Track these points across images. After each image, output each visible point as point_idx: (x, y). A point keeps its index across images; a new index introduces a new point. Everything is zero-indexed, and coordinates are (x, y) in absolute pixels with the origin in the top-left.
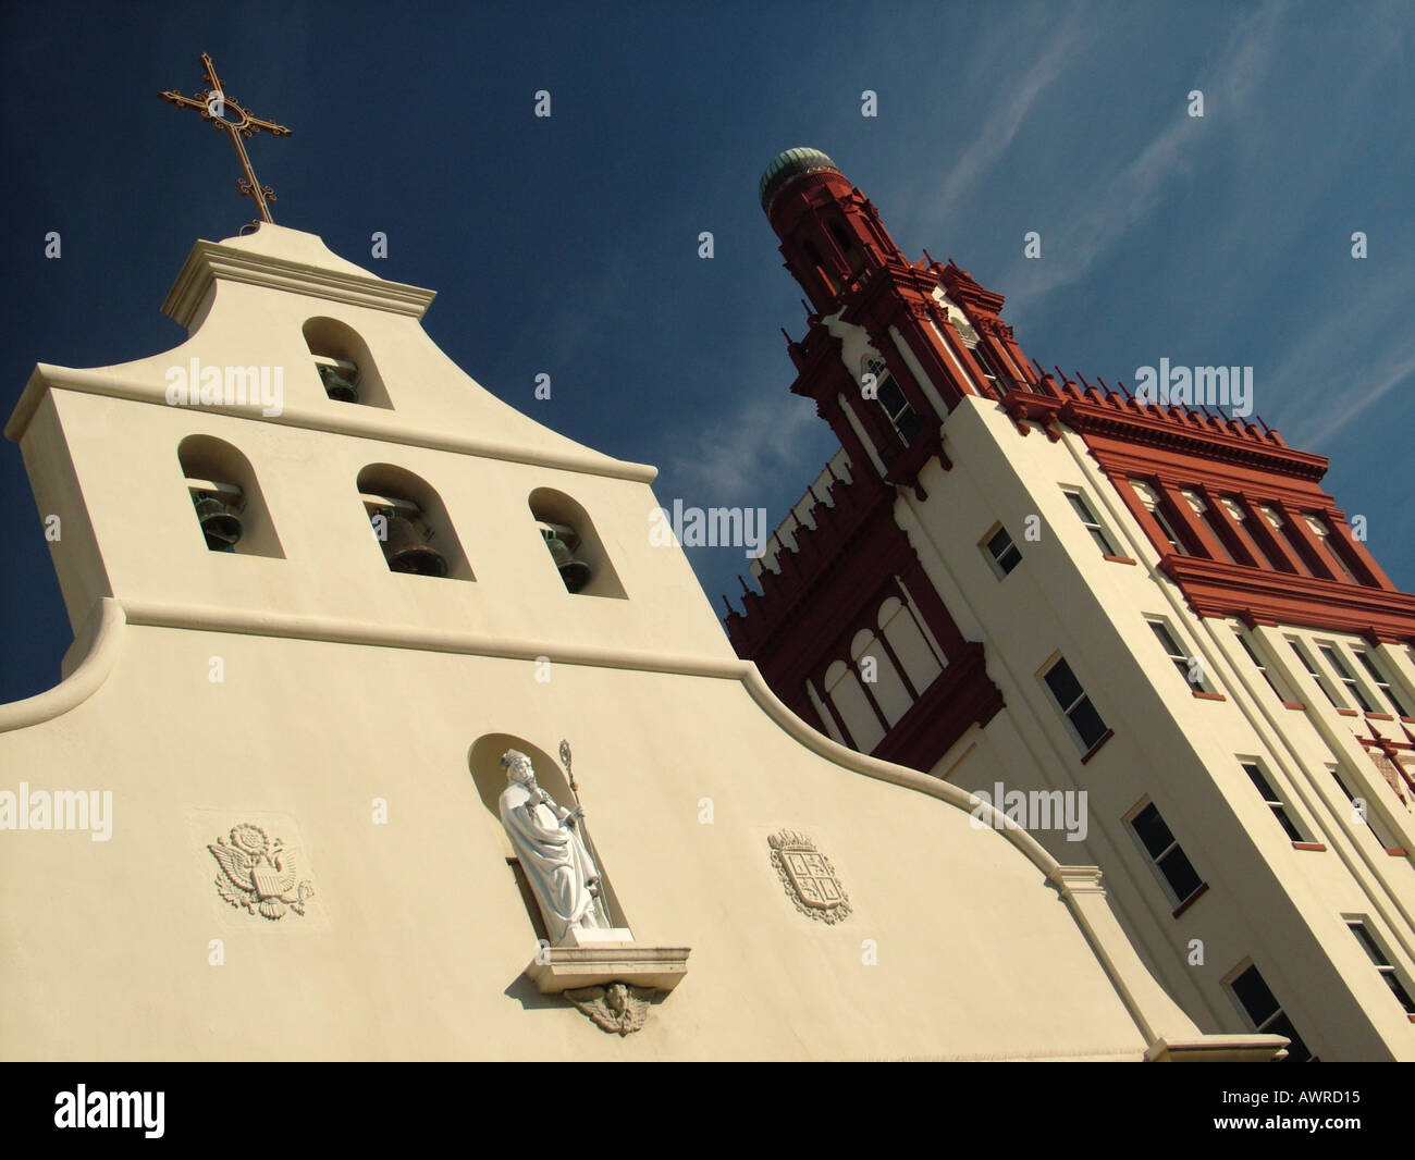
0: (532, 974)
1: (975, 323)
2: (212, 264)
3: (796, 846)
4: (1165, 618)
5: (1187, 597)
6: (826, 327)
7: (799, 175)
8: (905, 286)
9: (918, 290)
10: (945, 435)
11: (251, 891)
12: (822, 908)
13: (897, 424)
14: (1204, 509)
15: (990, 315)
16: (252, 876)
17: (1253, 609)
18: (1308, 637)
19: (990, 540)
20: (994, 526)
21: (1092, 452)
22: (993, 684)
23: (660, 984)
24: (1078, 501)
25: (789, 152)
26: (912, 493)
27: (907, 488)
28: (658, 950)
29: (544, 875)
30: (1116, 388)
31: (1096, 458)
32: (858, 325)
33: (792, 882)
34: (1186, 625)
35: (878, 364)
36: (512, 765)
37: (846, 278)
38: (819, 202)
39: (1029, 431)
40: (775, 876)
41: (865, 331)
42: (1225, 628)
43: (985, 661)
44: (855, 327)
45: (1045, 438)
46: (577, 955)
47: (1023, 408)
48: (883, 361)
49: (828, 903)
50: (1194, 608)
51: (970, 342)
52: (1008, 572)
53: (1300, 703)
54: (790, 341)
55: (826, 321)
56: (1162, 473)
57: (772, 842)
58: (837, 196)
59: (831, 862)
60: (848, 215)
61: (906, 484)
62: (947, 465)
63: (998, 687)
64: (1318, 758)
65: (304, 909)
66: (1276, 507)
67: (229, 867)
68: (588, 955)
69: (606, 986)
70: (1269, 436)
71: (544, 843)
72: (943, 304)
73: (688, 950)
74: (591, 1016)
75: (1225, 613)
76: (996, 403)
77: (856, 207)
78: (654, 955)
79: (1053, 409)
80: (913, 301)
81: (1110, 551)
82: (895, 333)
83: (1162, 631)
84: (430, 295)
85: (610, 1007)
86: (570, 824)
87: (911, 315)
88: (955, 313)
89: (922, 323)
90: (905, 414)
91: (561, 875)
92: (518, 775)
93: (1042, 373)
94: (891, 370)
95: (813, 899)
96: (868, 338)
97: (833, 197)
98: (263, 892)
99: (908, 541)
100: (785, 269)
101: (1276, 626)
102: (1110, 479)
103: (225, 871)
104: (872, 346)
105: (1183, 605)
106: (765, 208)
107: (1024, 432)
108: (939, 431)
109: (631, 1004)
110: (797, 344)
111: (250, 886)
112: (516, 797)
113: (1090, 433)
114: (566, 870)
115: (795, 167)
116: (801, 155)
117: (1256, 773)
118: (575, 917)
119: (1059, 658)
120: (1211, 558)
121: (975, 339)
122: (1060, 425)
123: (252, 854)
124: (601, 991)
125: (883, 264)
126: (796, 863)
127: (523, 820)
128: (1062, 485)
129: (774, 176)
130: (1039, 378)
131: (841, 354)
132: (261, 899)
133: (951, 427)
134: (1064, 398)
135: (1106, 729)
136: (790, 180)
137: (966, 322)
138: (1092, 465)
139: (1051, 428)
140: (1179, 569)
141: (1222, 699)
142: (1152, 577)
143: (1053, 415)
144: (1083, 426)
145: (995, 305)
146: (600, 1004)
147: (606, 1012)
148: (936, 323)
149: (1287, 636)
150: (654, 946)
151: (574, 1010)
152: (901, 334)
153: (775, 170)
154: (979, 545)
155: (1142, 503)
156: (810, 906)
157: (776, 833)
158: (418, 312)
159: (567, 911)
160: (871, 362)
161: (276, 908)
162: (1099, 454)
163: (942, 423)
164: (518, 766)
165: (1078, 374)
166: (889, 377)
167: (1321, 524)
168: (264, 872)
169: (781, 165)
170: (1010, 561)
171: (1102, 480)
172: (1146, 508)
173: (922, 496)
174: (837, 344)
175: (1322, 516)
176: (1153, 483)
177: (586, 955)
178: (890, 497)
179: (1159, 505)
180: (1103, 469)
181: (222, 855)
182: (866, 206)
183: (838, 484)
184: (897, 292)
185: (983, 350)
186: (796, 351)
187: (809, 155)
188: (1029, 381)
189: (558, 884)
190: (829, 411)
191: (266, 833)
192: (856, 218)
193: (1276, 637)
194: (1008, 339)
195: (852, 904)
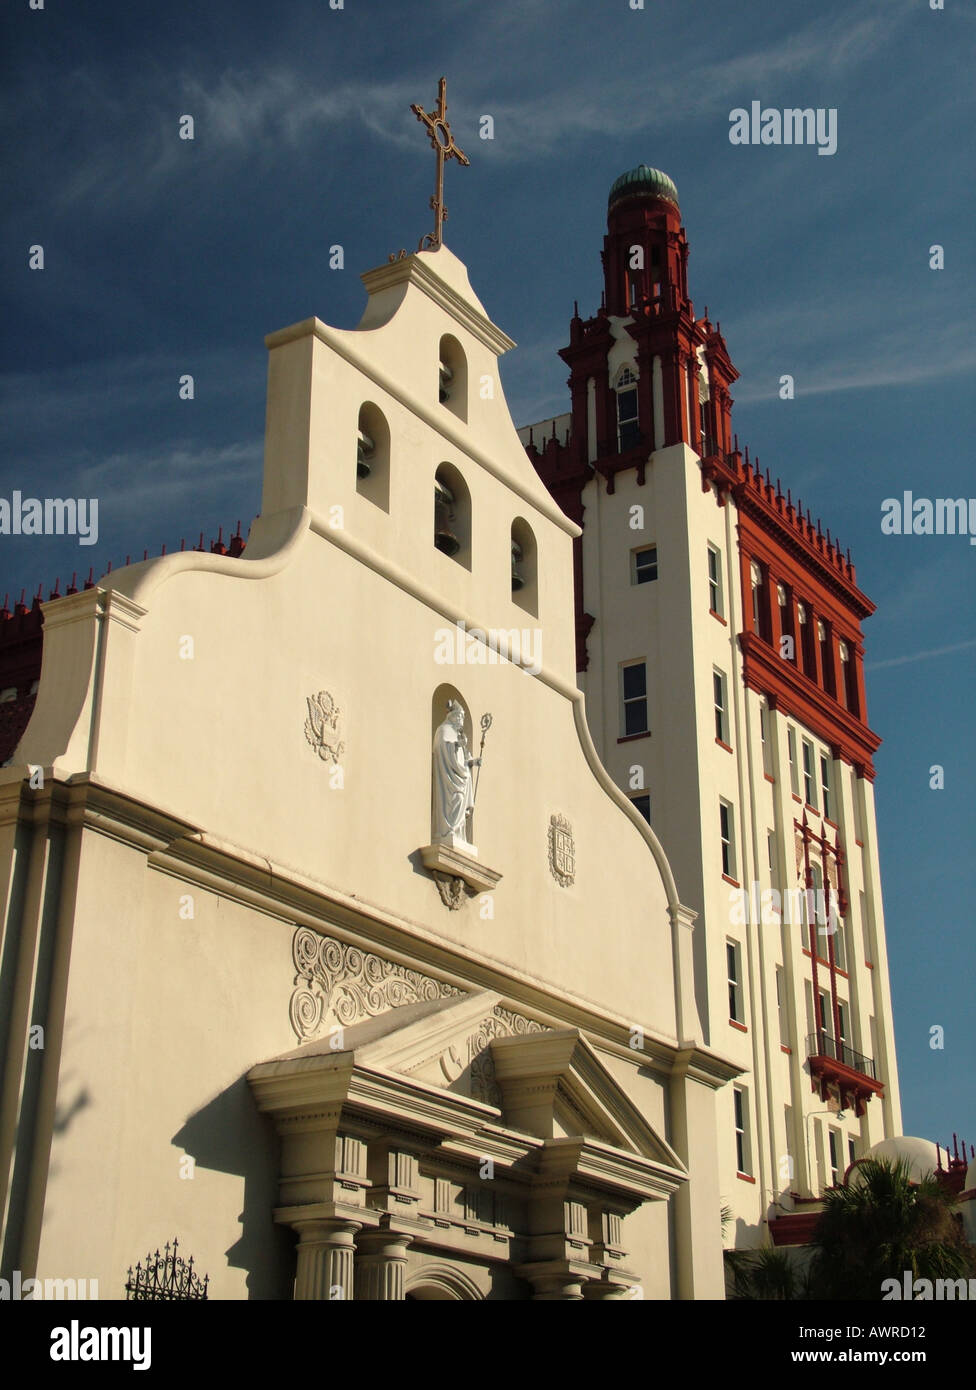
0: (424, 852)
1: (713, 386)
2: (413, 272)
3: (564, 829)
4: (725, 675)
5: (745, 668)
6: (610, 324)
7: (651, 194)
8: (683, 333)
9: (690, 340)
10: (652, 461)
11: (318, 737)
12: (562, 875)
13: (622, 427)
14: (784, 604)
15: (724, 383)
16: (322, 728)
17: (780, 697)
18: (801, 731)
19: (641, 550)
20: (650, 545)
21: (739, 527)
22: (586, 651)
23: (477, 887)
24: (713, 557)
25: (652, 170)
26: (605, 484)
27: (603, 478)
28: (489, 870)
29: (447, 791)
30: (775, 484)
31: (739, 533)
32: (634, 339)
33: (554, 851)
34: (735, 685)
35: (632, 375)
36: (454, 712)
37: (645, 299)
38: (653, 226)
39: (708, 490)
40: (546, 842)
41: (637, 347)
42: (757, 700)
43: (589, 632)
44: (630, 338)
45: (715, 499)
46: (453, 855)
47: (715, 473)
48: (637, 377)
49: (566, 873)
50: (745, 678)
51: (703, 398)
52: (640, 582)
53: (773, 778)
54: (576, 315)
55: (612, 319)
56: (774, 566)
57: (553, 819)
58: (669, 229)
59: (575, 846)
60: (669, 249)
61: (606, 476)
62: (641, 481)
63: (589, 655)
64: (765, 822)
65: (338, 760)
66: (827, 625)
67: (313, 716)
68: (457, 857)
69: (456, 877)
70: (849, 568)
71: (455, 772)
72: (701, 361)
73: (501, 876)
74: (440, 890)
75: (761, 690)
76: (698, 458)
77: (677, 244)
78: (485, 871)
79: (732, 483)
80: (683, 348)
81: (715, 610)
82: (657, 364)
83: (719, 682)
84: (512, 344)
85: (451, 890)
86: (470, 765)
87: (677, 359)
88: (704, 371)
89: (681, 368)
90: (630, 423)
91: (458, 798)
92: (454, 719)
93: (736, 448)
94: (638, 386)
95: (559, 867)
96: (637, 355)
97: (666, 229)
98: (325, 741)
99: (582, 513)
100: (600, 255)
101: (786, 716)
102: (740, 553)
103: (311, 719)
104: (637, 361)
105: (740, 671)
106: (611, 202)
107: (705, 489)
108: (649, 454)
109: (462, 894)
110: (580, 320)
111: (319, 734)
112: (450, 735)
113: (745, 511)
114: (461, 795)
115: (651, 186)
116: (660, 180)
117: (725, 813)
118: (455, 828)
119: (642, 662)
120: (772, 645)
121: (706, 397)
122: (730, 497)
123: (325, 713)
124: (452, 878)
125: (678, 310)
126: (560, 839)
127: (450, 753)
128: (710, 542)
129: (633, 182)
130: (733, 451)
131: (609, 350)
132: (322, 745)
133: (660, 457)
134: (741, 476)
135: (646, 729)
136: (642, 194)
137: (707, 382)
138: (734, 537)
139: (723, 495)
140: (752, 646)
141: (731, 751)
142: (731, 640)
143: (730, 487)
144: (744, 505)
145: (731, 377)
146: (447, 885)
147: (449, 892)
148: (689, 373)
149: (789, 726)
150: (487, 866)
151: (434, 883)
152: (662, 367)
153: (635, 178)
154: (632, 551)
155: (751, 581)
156: (557, 870)
157: (556, 814)
158: (498, 352)
159: (452, 822)
160: (627, 371)
161: (327, 754)
162: (743, 531)
163: (654, 450)
164: (457, 714)
165: (757, 459)
166: (634, 391)
167: (847, 652)
168: (328, 728)
169: (642, 178)
170: (647, 575)
171: (735, 550)
172: (751, 585)
173: (611, 490)
174: (611, 342)
175: (851, 648)
176: (764, 570)
177: (456, 856)
178: (588, 476)
179: (758, 586)
180: (739, 543)
181: (312, 707)
182: (684, 248)
183: (554, 441)
184: (676, 335)
185: (709, 407)
186: (577, 325)
187: (665, 182)
188: (724, 451)
189: (454, 802)
190: (577, 385)
191: (335, 702)
192: (673, 254)
193: (783, 721)
194: (726, 408)
195: (576, 878)
